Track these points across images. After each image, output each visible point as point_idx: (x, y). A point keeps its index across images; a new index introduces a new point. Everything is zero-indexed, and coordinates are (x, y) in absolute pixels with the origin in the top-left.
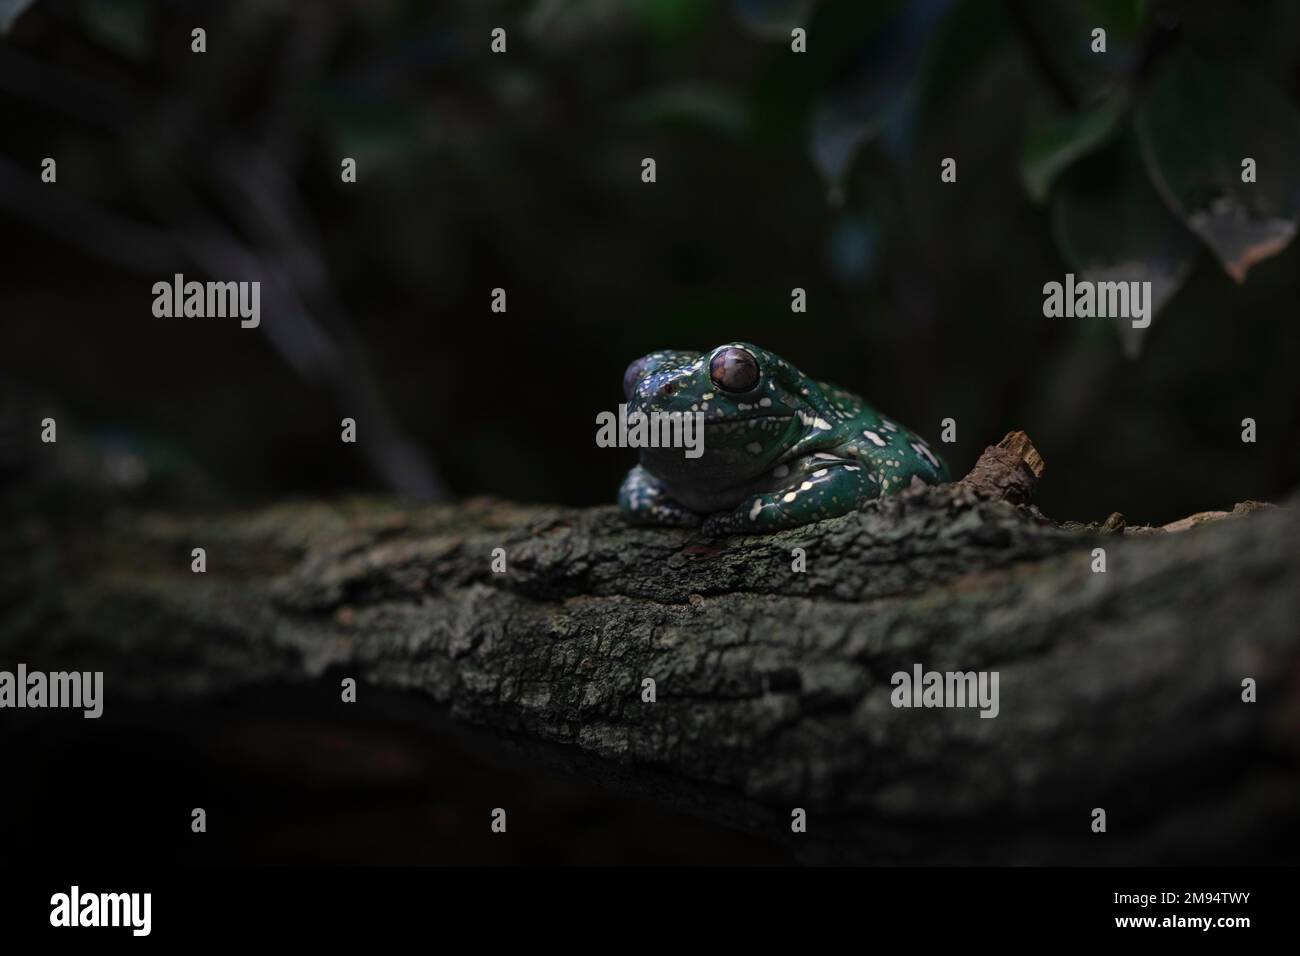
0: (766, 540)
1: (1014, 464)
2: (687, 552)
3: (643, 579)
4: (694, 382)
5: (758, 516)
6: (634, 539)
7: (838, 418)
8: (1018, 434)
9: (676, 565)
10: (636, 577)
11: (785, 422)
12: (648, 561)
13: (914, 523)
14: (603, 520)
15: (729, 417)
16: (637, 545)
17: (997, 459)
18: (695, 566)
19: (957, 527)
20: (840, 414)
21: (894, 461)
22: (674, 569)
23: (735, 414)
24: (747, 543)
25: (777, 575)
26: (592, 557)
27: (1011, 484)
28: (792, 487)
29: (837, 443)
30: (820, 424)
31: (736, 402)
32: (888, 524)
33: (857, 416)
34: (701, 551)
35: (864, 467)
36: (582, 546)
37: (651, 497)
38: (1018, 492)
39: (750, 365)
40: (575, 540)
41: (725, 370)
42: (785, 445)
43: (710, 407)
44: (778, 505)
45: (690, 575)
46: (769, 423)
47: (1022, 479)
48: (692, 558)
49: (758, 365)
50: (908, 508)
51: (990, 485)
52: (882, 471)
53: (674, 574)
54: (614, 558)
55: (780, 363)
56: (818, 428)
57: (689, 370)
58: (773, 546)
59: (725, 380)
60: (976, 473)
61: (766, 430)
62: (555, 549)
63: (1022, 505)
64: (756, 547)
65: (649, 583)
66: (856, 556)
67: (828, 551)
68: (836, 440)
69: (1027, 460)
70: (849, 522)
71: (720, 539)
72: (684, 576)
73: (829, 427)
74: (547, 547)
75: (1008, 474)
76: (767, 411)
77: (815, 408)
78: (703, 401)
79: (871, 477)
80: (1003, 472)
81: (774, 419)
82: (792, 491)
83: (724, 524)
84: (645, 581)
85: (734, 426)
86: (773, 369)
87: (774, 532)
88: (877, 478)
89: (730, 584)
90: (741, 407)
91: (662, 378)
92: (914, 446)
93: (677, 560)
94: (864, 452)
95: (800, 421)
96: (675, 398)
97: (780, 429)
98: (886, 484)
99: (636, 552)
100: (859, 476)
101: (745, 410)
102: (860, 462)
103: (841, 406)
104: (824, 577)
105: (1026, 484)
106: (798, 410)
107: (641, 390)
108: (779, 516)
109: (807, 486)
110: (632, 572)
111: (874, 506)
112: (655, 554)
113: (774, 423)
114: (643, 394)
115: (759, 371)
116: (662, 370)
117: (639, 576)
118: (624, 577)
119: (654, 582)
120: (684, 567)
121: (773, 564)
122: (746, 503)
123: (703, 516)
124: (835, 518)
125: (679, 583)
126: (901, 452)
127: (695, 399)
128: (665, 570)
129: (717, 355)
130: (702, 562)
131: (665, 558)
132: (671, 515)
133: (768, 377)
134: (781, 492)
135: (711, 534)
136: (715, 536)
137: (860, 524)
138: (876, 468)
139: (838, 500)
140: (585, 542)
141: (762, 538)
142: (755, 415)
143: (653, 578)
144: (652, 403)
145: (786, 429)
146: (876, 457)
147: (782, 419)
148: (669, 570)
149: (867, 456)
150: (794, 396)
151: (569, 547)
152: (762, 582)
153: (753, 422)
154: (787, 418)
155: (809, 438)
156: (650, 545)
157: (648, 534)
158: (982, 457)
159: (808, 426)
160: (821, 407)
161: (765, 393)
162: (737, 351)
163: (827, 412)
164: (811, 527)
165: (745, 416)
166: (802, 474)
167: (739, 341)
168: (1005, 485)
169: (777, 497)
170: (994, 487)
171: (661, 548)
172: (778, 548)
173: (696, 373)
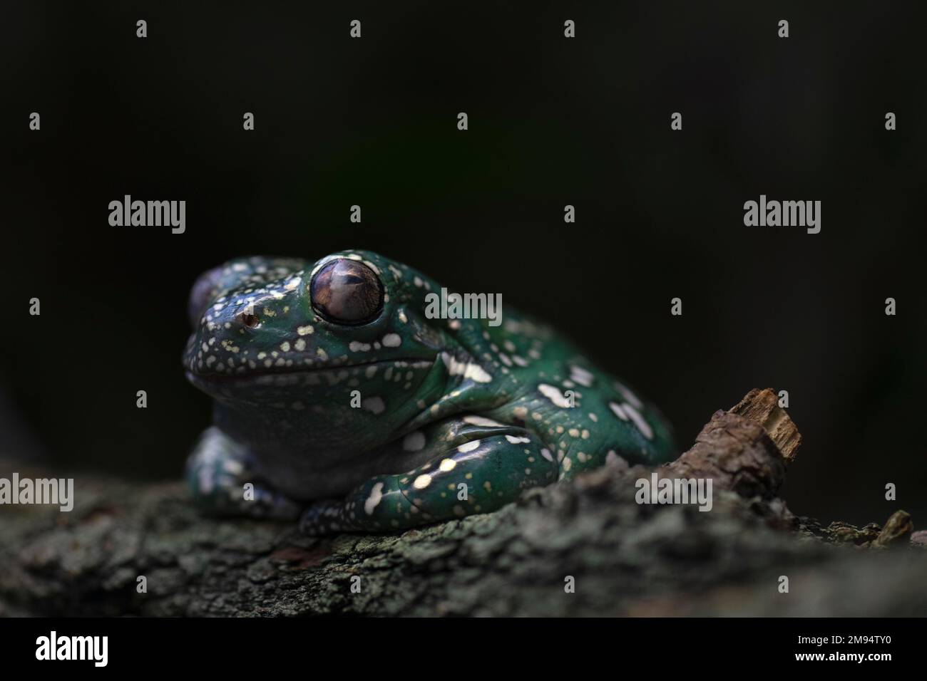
0: (387, 543)
1: (750, 439)
2: (276, 558)
3: (210, 596)
4: (286, 309)
5: (377, 508)
6: (203, 536)
7: (502, 364)
8: (762, 393)
9: (259, 576)
10: (202, 593)
11: (421, 369)
12: (221, 569)
13: (588, 524)
14: (165, 507)
15: (336, 361)
16: (208, 546)
17: (727, 430)
18: (286, 580)
19: (649, 531)
20: (506, 360)
21: (580, 430)
22: (255, 583)
23: (345, 357)
24: (358, 548)
25: (397, 597)
26: (142, 562)
27: (743, 468)
28: (427, 466)
29: (498, 402)
30: (475, 373)
31: (347, 339)
32: (552, 524)
33: (532, 365)
34: (296, 557)
35: (537, 438)
36: (128, 545)
37: (231, 475)
38: (753, 479)
39: (370, 287)
40: (119, 536)
41: (331, 292)
42: (420, 403)
43: (307, 346)
44: (406, 492)
45: (278, 591)
46: (396, 370)
47: (761, 460)
48: (282, 568)
49: (381, 286)
50: (584, 503)
51: (714, 469)
52: (563, 444)
53: (255, 590)
54: (173, 564)
55: (418, 282)
56: (470, 380)
57: (279, 290)
58: (395, 553)
59: (330, 306)
60: (694, 452)
61: (392, 380)
62: (88, 549)
63: (758, 499)
64: (372, 554)
65: (220, 602)
66: (504, 571)
67: (467, 563)
68: (496, 398)
69: (773, 433)
70: (502, 521)
71: (324, 540)
72: (269, 593)
73: (486, 378)
74: (75, 546)
75: (741, 453)
76: (394, 353)
77: (468, 349)
78: (299, 337)
79: (546, 454)
80: (732, 450)
81: (404, 364)
82: (427, 472)
83: (331, 519)
84: (214, 600)
85: (343, 374)
86: (406, 291)
87: (398, 532)
88: (554, 455)
89: (331, 607)
90: (354, 346)
91: (240, 302)
92: (616, 408)
93: (261, 570)
94: (537, 416)
95: (444, 369)
96: (257, 332)
97: (412, 380)
98: (567, 463)
99: (206, 556)
100: (527, 452)
101: (360, 352)
102: (531, 431)
103: (510, 346)
104: (460, 601)
105: (767, 468)
106: (441, 351)
107: (209, 318)
108: (406, 509)
109: (448, 465)
110: (198, 585)
111: (538, 498)
112: (230, 560)
113: (404, 371)
114: (211, 325)
115: (382, 293)
116: (242, 289)
117: (207, 592)
118: (186, 592)
119: (227, 602)
120: (268, 580)
121: (393, 579)
122: (362, 488)
123: (305, 504)
124: (487, 512)
125: (261, 604)
126: (592, 416)
127: (287, 334)
128: (243, 584)
129: (322, 270)
130: (296, 573)
131: (244, 566)
132: (259, 503)
133: (397, 303)
134: (412, 473)
135: (312, 531)
136: (319, 536)
137: (515, 523)
138: (555, 440)
139: (492, 487)
140: (133, 539)
141: (382, 541)
142: (374, 359)
143: (225, 596)
144: (223, 339)
145: (423, 380)
146: (554, 423)
147: (416, 365)
148: (249, 585)
149: (541, 422)
150: (437, 331)
151: (109, 546)
152: (376, 605)
153: (372, 369)
154: (425, 364)
155: (456, 394)
156: (225, 545)
157: (226, 529)
158: (707, 426)
159: (456, 375)
160: (478, 347)
161: (391, 326)
162: (350, 265)
163: (487, 356)
164: (451, 525)
165: (360, 361)
166: (445, 447)
167: (356, 247)
168: (735, 469)
169: (404, 480)
170: (718, 472)
171: (241, 551)
172: (400, 556)
173: (290, 294)
